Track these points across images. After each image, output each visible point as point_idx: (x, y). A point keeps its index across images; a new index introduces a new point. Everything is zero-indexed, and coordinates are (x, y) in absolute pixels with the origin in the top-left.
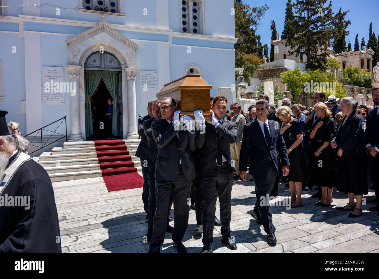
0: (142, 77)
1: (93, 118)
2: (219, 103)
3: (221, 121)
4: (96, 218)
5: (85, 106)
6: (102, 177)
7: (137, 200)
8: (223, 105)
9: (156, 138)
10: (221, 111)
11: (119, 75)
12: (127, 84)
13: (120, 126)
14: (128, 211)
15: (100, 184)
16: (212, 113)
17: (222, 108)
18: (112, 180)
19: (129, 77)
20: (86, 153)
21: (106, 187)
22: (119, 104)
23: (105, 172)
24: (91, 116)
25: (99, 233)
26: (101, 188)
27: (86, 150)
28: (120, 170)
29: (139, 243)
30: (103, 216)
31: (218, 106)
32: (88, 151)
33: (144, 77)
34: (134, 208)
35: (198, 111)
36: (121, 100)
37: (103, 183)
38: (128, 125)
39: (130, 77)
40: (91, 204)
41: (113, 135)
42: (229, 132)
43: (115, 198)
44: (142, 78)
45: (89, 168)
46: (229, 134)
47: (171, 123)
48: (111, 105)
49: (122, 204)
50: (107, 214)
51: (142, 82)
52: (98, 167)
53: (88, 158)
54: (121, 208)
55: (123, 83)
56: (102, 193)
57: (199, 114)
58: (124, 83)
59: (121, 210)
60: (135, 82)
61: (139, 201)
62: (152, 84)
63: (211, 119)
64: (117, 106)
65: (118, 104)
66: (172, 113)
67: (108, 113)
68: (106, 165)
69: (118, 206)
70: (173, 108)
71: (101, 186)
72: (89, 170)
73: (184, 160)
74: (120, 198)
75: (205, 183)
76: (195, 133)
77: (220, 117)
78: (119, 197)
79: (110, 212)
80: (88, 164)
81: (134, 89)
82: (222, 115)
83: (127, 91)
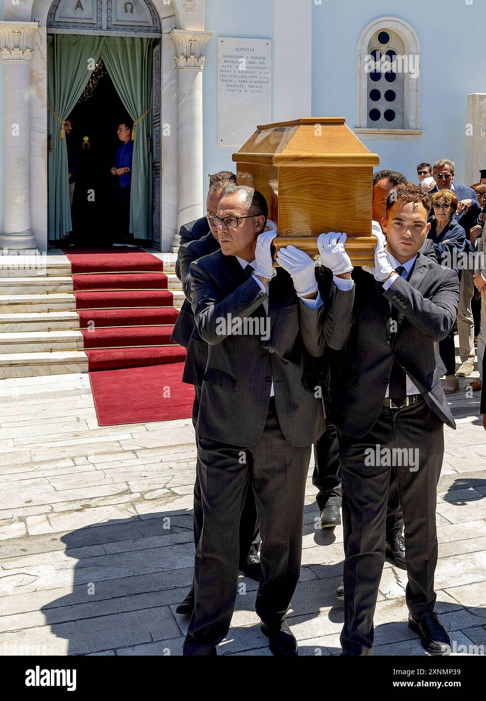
0: (224, 56)
1: (71, 181)
2: (402, 211)
3: (408, 266)
4: (50, 516)
5: (49, 146)
6: (87, 375)
7: (178, 461)
8: (414, 216)
9: (197, 312)
10: (407, 237)
11: (153, 48)
12: (178, 78)
13: (153, 208)
14: (147, 496)
15: (78, 397)
16: (376, 241)
17: (409, 227)
18: (114, 386)
19: (182, 57)
20: (45, 297)
21: (93, 411)
22: (152, 140)
23: (95, 359)
24: (66, 176)
25: (53, 568)
26: (79, 412)
27: (45, 285)
28: (144, 353)
29: (164, 608)
30: (70, 511)
31: (397, 219)
32: (50, 288)
33: (230, 59)
34: (164, 487)
35: (330, 234)
36: (158, 128)
37: (86, 396)
38: (177, 207)
39: (187, 58)
40: (43, 466)
41: (132, 235)
42: (428, 305)
43: (117, 449)
44: (225, 61)
45: (51, 345)
46: (427, 310)
47: (248, 267)
48: (128, 142)
49: (133, 471)
50: (83, 503)
51: (224, 73)
52: (77, 340)
53: (49, 311)
54: (125, 487)
55: (166, 76)
56: (81, 429)
57: (334, 246)
58: (168, 76)
59: (128, 492)
60: (200, 74)
61: (185, 465)
62: (255, 79)
63: (372, 261)
64: (146, 145)
65: (150, 139)
66: (250, 238)
67: (118, 168)
68: (100, 337)
69: (120, 480)
70: (254, 222)
71: (80, 404)
72: (51, 351)
73: (284, 385)
74: (128, 451)
75: (352, 458)
76: (318, 304)
77: (402, 253)
78: (126, 448)
79: (92, 499)
80: (49, 330)
81: (199, 95)
82: (408, 247)
83: (178, 101)
